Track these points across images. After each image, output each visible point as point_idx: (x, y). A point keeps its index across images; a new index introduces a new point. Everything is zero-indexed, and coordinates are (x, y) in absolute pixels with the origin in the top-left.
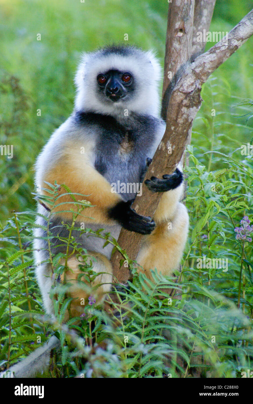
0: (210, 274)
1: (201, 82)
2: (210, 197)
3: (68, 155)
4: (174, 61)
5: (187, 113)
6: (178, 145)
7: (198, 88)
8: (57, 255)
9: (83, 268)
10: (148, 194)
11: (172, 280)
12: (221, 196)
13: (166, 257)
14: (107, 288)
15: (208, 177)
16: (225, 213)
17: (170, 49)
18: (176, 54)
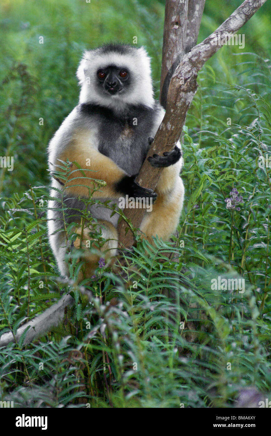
0: (204, 239)
1: (197, 69)
2: (203, 172)
3: (74, 140)
4: (171, 51)
5: (185, 97)
6: (177, 126)
7: (195, 75)
8: (71, 224)
9: (94, 235)
10: (150, 169)
11: (171, 245)
12: (212, 170)
13: (165, 223)
14: (114, 252)
15: (201, 153)
16: (217, 185)
17: (167, 40)
18: (173, 44)
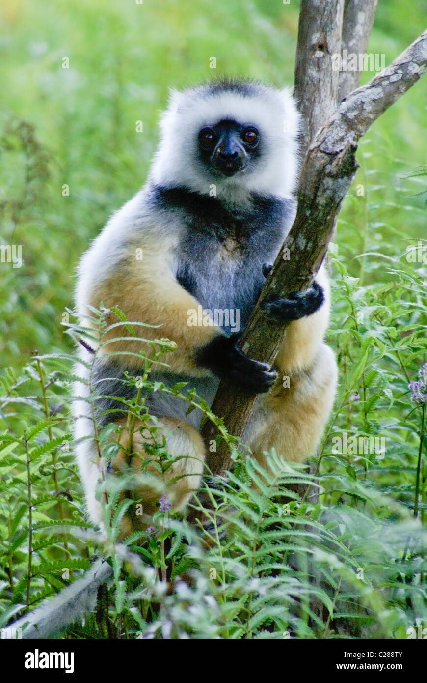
0: (366, 460)
1: (358, 135)
2: (367, 330)
5: (333, 188)
7: (352, 146)
11: (302, 469)
12: (385, 328)
14: (194, 482)
15: (363, 295)
16: (393, 357)
17: (302, 78)
18: (312, 87)
